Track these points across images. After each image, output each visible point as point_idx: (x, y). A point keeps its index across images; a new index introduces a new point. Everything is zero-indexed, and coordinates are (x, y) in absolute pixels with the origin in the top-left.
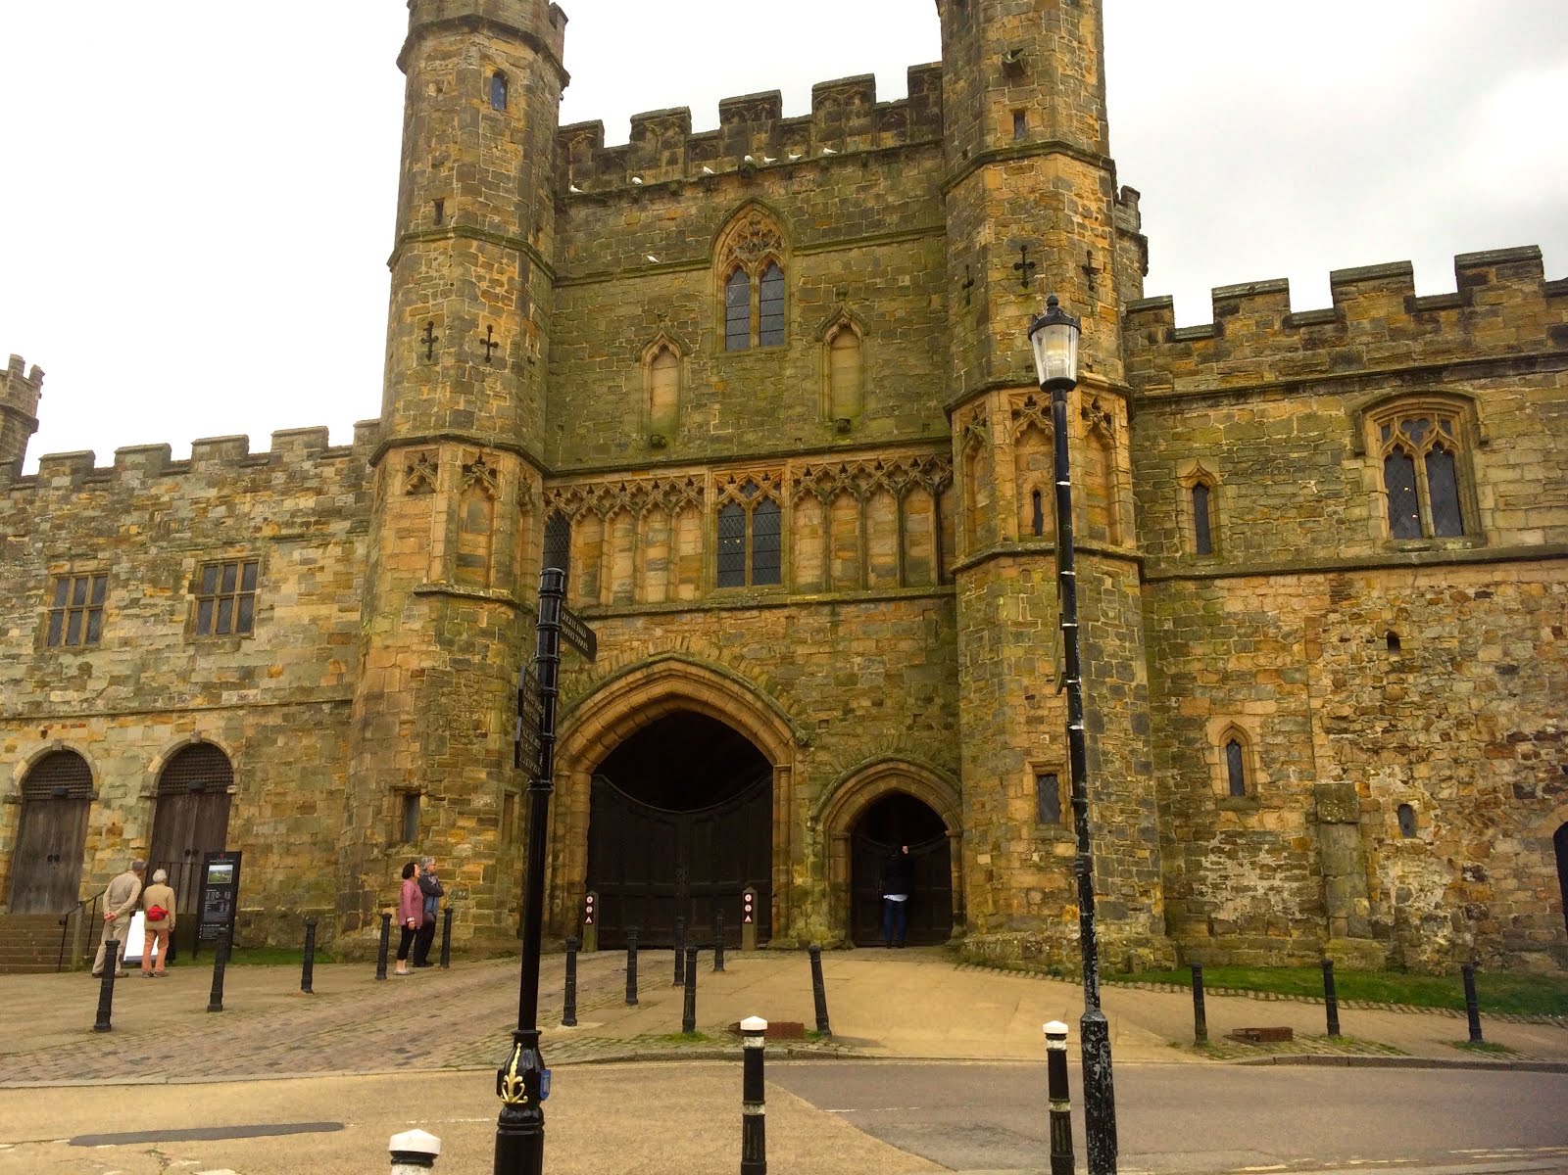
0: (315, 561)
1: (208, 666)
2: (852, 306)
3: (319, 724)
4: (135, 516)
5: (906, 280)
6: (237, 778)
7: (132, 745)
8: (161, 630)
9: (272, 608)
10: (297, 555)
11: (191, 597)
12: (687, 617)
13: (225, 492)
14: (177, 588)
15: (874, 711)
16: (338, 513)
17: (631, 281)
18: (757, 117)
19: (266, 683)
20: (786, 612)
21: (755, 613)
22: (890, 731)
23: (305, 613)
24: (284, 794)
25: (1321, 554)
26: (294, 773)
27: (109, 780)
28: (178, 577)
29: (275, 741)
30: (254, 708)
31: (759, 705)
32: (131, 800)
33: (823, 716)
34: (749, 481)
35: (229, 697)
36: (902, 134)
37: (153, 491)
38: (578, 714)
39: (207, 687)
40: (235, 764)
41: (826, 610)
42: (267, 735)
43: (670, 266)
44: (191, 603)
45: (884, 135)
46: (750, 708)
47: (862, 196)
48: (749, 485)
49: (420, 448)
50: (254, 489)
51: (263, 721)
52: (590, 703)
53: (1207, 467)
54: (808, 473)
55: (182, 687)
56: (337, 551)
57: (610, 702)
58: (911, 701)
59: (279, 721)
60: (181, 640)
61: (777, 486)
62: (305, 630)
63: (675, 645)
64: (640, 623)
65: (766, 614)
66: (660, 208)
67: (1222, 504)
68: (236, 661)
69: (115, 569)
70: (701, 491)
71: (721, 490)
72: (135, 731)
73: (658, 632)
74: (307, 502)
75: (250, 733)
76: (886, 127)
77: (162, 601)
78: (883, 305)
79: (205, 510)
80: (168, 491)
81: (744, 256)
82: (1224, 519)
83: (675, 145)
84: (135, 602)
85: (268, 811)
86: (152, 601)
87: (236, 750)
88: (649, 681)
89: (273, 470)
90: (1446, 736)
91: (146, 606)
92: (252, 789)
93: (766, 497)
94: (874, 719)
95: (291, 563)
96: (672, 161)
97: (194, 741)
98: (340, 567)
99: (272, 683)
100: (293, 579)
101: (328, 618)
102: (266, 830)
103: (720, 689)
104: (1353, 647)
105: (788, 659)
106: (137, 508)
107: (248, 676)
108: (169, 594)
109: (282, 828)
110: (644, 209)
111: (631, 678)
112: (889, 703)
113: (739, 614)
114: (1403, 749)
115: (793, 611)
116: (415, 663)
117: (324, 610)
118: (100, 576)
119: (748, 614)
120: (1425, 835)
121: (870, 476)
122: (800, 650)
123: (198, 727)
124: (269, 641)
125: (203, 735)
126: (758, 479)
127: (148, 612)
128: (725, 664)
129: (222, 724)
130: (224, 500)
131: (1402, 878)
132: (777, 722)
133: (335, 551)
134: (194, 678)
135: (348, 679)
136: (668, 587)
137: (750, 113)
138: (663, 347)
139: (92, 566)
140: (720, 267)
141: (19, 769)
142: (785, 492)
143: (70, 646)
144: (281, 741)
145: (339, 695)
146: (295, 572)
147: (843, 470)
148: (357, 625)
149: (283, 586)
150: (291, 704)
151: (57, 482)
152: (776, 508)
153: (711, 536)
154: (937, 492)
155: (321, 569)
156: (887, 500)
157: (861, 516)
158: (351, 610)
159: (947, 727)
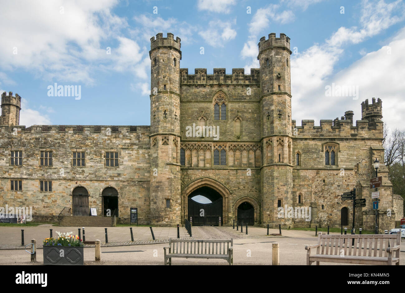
0: (131, 153)
1: (110, 172)
2: (240, 114)
3: (135, 185)
4: (89, 141)
5: (250, 111)
6: (119, 194)
7: (96, 186)
8: (99, 164)
9: (123, 162)
11: (104, 158)
12: (209, 170)
14: (101, 156)
15: (244, 188)
16: (135, 144)
17: (196, 103)
19: (123, 176)
21: (222, 170)
22: (246, 192)
23: (130, 164)
24: (130, 197)
25: (315, 167)
26: (131, 194)
27: (92, 193)
28: (101, 154)
29: (126, 188)
30: (121, 181)
31: (223, 186)
32: (98, 197)
33: (235, 189)
34: (220, 146)
35: (116, 179)
36: (250, 82)
37: (93, 136)
39: (111, 176)
40: (118, 191)
41: (235, 170)
42: (125, 187)
43: (204, 101)
44: (105, 160)
46: (221, 187)
47: (242, 93)
49: (165, 135)
50: (116, 138)
52: (191, 184)
53: (299, 151)
54: (232, 145)
55: (105, 176)
56: (136, 152)
57: (194, 184)
58: (250, 187)
59: (127, 184)
60: (103, 167)
61: (225, 147)
62: (130, 167)
63: (207, 175)
64: (200, 171)
65: (224, 170)
66: (201, 89)
68: (116, 172)
69: (87, 151)
70: (211, 147)
71: (214, 147)
72: (96, 184)
73: (204, 172)
74: (128, 141)
75: (121, 185)
76: (247, 80)
77: (98, 159)
79: (105, 141)
80: (96, 136)
81: (218, 101)
82: (302, 160)
83: (204, 76)
84: (92, 158)
85: (127, 200)
86: (96, 159)
87: (118, 189)
88: (202, 181)
89: (120, 134)
90: (329, 195)
92: (123, 196)
93: (223, 149)
94: (244, 190)
95: (126, 153)
96: (204, 80)
97: (110, 186)
98: (137, 155)
100: (127, 157)
101: (135, 165)
102: (127, 204)
103: (215, 183)
104: (318, 181)
105: (228, 179)
106: (90, 139)
107: (119, 175)
108: (99, 157)
109: (130, 204)
110: (198, 89)
111: (199, 180)
112: (246, 187)
113: (219, 170)
114: (324, 197)
115: (229, 170)
117: (134, 163)
118: (83, 153)
120: (325, 209)
121: (243, 147)
122: (231, 177)
123: (110, 184)
124: (123, 168)
126: (222, 145)
127: (96, 161)
128: (216, 179)
129: (115, 184)
130: (109, 139)
131: (321, 215)
132: (226, 189)
134: (108, 174)
135: (141, 177)
136: (205, 164)
137: (220, 72)
138: (202, 118)
139: (81, 150)
140: (214, 103)
141: (72, 190)
142: (227, 149)
143: (79, 166)
144: (128, 188)
145: (139, 180)
146: (127, 155)
147: (238, 145)
148: (141, 167)
149: (125, 158)
150: (129, 181)
151: (70, 132)
152: (225, 151)
153: (213, 156)
154: (255, 151)
155: (133, 155)
156: (245, 151)
157: (241, 154)
158: (140, 164)
159: (256, 191)
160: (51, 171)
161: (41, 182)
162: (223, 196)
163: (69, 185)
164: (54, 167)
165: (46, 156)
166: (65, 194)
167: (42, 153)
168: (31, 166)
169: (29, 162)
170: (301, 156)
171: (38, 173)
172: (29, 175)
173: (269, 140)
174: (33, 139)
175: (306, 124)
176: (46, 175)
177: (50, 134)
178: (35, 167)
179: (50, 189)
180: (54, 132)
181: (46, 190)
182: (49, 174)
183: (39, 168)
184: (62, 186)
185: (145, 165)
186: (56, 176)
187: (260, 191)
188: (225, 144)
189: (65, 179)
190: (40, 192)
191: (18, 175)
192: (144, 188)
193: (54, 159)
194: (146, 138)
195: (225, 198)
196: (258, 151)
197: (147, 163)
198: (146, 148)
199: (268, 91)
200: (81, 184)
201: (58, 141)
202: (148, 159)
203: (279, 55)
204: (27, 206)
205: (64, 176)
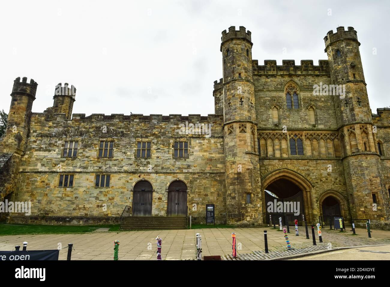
0: (202, 143)
1: (179, 164)
2: (313, 103)
3: (207, 178)
4: (157, 130)
5: (323, 100)
6: (188, 188)
7: (162, 180)
8: (166, 155)
9: (193, 152)
10: (198, 141)
11: (173, 149)
12: (287, 160)
14: (169, 146)
15: (326, 181)
17: (268, 93)
18: (290, 64)
19: (193, 168)
20: (307, 161)
21: (301, 161)
22: (330, 185)
23: (201, 154)
24: (200, 192)
26: (202, 188)
27: (157, 188)
28: (169, 144)
30: (191, 173)
31: (303, 178)
32: (163, 192)
33: (317, 181)
34: (295, 134)
35: (185, 171)
36: (320, 72)
37: (160, 125)
38: (266, 178)
39: (179, 168)
40: (188, 185)
41: (315, 161)
42: (195, 180)
43: (275, 91)
44: (173, 150)
45: (316, 72)
46: (301, 179)
47: (313, 82)
48: (296, 135)
49: (242, 123)
51: (194, 176)
52: (268, 176)
53: (380, 140)
54: (307, 134)
55: (173, 168)
56: (207, 141)
57: (271, 176)
58: (333, 179)
59: (197, 176)
60: (171, 158)
61: (301, 136)
62: (201, 157)
63: (285, 166)
64: (277, 161)
65: (303, 161)
66: (272, 79)
67: (384, 147)
68: (185, 163)
69: (153, 141)
70: (286, 136)
71: (290, 136)
72: (163, 177)
73: (281, 163)
75: (191, 179)
76: (316, 70)
77: (166, 149)
79: (174, 130)
80: (164, 125)
81: (289, 91)
82: (384, 149)
83: (274, 67)
84: (159, 149)
85: (197, 196)
86: (163, 149)
87: (188, 182)
88: (279, 173)
91: (162, 150)
92: (192, 191)
93: (299, 138)
94: (327, 182)
95: (196, 143)
96: (274, 70)
97: (178, 180)
98: (208, 145)
99: (195, 168)
102: (197, 199)
103: (295, 175)
105: (308, 170)
106: (157, 128)
107: (189, 167)
108: (167, 147)
109: (201, 199)
110: (268, 78)
111: (276, 172)
112: (329, 179)
113: (297, 161)
115: (309, 161)
116: (247, 167)
117: (205, 154)
118: (149, 143)
119: (299, 161)
121: (320, 136)
122: (311, 168)
123: (178, 177)
124: (193, 159)
125: (180, 179)
128: (295, 170)
129: (184, 176)
130: (178, 128)
132: (308, 182)
133: (206, 141)
134: (176, 166)
135: (213, 168)
136: (281, 154)
137: (289, 64)
138: (275, 107)
139: (147, 140)
140: (285, 92)
141: (134, 184)
142: (303, 137)
143: (143, 157)
144: (198, 181)
145: (211, 172)
146: (197, 145)
147: (314, 134)
148: (213, 157)
149: (195, 148)
150: (199, 173)
151: (135, 120)
152: (302, 140)
153: (289, 145)
154: (333, 140)
155: (204, 145)
156: (322, 140)
157: (319, 143)
158: (212, 154)
159: (340, 184)
160: (110, 163)
161: (97, 177)
162: (303, 189)
163: (131, 179)
164: (114, 158)
165: (106, 146)
166: (125, 190)
167: (102, 143)
168: (87, 157)
169: (85, 153)
170: (382, 145)
171: (95, 165)
172: (84, 168)
173: (351, 128)
174: (93, 128)
175: (380, 113)
176: (104, 168)
177: (113, 122)
178: (92, 159)
179: (108, 185)
180: (117, 120)
181: (102, 185)
183: (96, 160)
184: (123, 181)
185: (217, 155)
186: (116, 169)
187: (345, 184)
188: (300, 132)
189: (126, 172)
190: (95, 188)
191: (71, 169)
192: (216, 180)
193: (115, 149)
194: (217, 127)
195: (307, 192)
196: (336, 140)
197: (219, 153)
198: (219, 137)
199: (343, 80)
200: (145, 177)
201: (121, 130)
202: (221, 148)
203: (350, 46)
204: (77, 205)
205: (125, 168)
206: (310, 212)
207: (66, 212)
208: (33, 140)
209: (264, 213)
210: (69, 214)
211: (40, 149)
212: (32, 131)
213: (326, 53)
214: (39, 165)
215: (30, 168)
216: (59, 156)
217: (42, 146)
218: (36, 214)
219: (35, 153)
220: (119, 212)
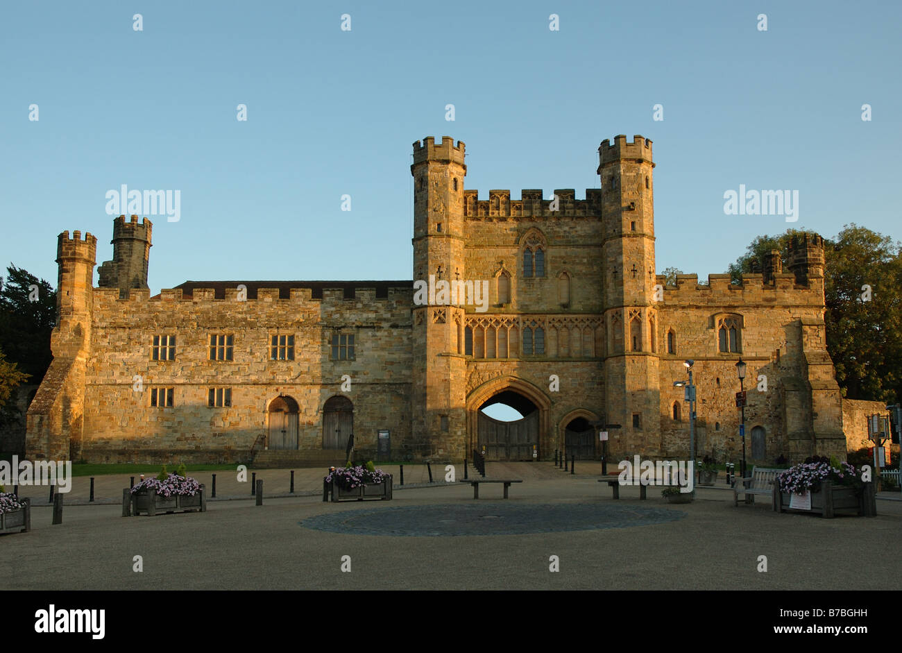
0: (377, 336)
1: (339, 369)
2: (568, 267)
3: (384, 391)
4: (302, 315)
5: (585, 261)
6: (355, 408)
7: (313, 395)
8: (319, 356)
9: (362, 351)
10: (370, 333)
11: (329, 346)
12: (514, 363)
13: (338, 309)
14: (323, 342)
15: (575, 394)
16: (386, 320)
17: (491, 249)
18: (535, 198)
19: (362, 376)
20: (548, 363)
21: (538, 363)
22: (580, 400)
23: (375, 354)
24: (374, 413)
25: (702, 355)
26: (377, 406)
27: (305, 406)
28: (324, 338)
29: (368, 396)
30: (359, 384)
31: (539, 391)
32: (315, 413)
33: (560, 395)
34: (534, 321)
36: (585, 212)
37: (309, 307)
39: (340, 377)
40: (354, 403)
41: (560, 363)
42: (366, 394)
44: (330, 348)
45: (578, 211)
46: (536, 392)
47: (571, 230)
49: (438, 308)
50: (350, 309)
51: (363, 389)
53: (673, 328)
54: (553, 320)
55: (331, 377)
58: (587, 391)
59: (370, 390)
60: (328, 360)
61: (543, 322)
62: (376, 359)
63: (511, 371)
64: (499, 364)
65: (541, 363)
66: (500, 224)
67: (677, 339)
68: (350, 369)
69: (297, 334)
70: (518, 323)
71: (524, 323)
72: (314, 390)
73: (505, 367)
74: (372, 315)
75: (359, 393)
76: (579, 209)
77: (318, 346)
78: (578, 268)
79: (331, 315)
80: (315, 307)
81: (530, 245)
82: (677, 344)
83: (506, 203)
84: (307, 346)
85: (369, 419)
86: (313, 346)
87: (354, 398)
88: (503, 382)
89: (357, 302)
90: (728, 405)
91: (311, 348)
92: (361, 411)
93: (540, 326)
95: (368, 336)
96: (505, 209)
97: (337, 395)
98: (387, 339)
99: (366, 377)
100: (370, 342)
101: (384, 356)
102: (369, 424)
103: (526, 386)
104: (708, 380)
106: (302, 312)
107: (356, 374)
108: (321, 344)
109: (375, 424)
110: (495, 224)
112: (580, 392)
113: (532, 363)
114: (718, 408)
115: (551, 363)
116: (443, 377)
117: (383, 353)
118: (291, 336)
119: (536, 363)
120: (721, 430)
121: (573, 322)
123: (338, 390)
124: (363, 363)
125: (341, 393)
126: (537, 320)
127: (313, 350)
128: (528, 378)
130: (337, 312)
131: (715, 440)
132: (545, 397)
133: (385, 333)
134: (335, 373)
135: (394, 377)
136: (507, 353)
137: (532, 196)
138: (502, 273)
139: (287, 332)
140: (522, 248)
141: (269, 402)
142: (546, 325)
143: (283, 360)
144: (371, 396)
145: (392, 382)
146: (369, 339)
147: (565, 320)
148: (395, 359)
149: (366, 344)
150: (373, 384)
151: (266, 299)
152: (543, 330)
153: (521, 337)
154: (595, 328)
155: (380, 339)
156: (577, 329)
157: (570, 334)
158: (393, 354)
159: (597, 399)
160: (228, 370)
161: (212, 391)
162: (540, 407)
163: (264, 395)
164: (236, 362)
165: (222, 343)
166: (255, 411)
167: (214, 338)
168: (191, 361)
169: (187, 354)
170: (675, 337)
171: (203, 373)
172: (188, 377)
173: (617, 313)
174: (196, 312)
175: (683, 283)
176: (220, 377)
177: (229, 303)
178: (200, 364)
179: (228, 403)
180: (236, 300)
181: (220, 404)
182: (225, 374)
183: (207, 365)
184: (251, 397)
185: (403, 356)
186: (239, 379)
187: (603, 399)
188: (542, 317)
189: (255, 383)
190: (210, 408)
191: (167, 379)
192: (400, 395)
193: (235, 348)
194: (403, 309)
195: (543, 411)
196: (600, 329)
197: (405, 353)
198: (405, 327)
199: (614, 231)
200: (285, 390)
201: (244, 316)
202: (407, 345)
203: (632, 172)
204: (182, 434)
205: (253, 378)
206: (546, 442)
207: (168, 444)
208: (100, 334)
209: (475, 443)
210: (170, 446)
211: (115, 349)
212: (97, 320)
213: (600, 175)
214: (117, 373)
215: (101, 378)
216: (147, 360)
217: (118, 344)
218: (120, 448)
219: (107, 355)
220: (248, 444)
